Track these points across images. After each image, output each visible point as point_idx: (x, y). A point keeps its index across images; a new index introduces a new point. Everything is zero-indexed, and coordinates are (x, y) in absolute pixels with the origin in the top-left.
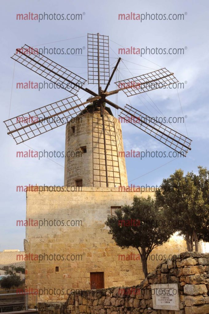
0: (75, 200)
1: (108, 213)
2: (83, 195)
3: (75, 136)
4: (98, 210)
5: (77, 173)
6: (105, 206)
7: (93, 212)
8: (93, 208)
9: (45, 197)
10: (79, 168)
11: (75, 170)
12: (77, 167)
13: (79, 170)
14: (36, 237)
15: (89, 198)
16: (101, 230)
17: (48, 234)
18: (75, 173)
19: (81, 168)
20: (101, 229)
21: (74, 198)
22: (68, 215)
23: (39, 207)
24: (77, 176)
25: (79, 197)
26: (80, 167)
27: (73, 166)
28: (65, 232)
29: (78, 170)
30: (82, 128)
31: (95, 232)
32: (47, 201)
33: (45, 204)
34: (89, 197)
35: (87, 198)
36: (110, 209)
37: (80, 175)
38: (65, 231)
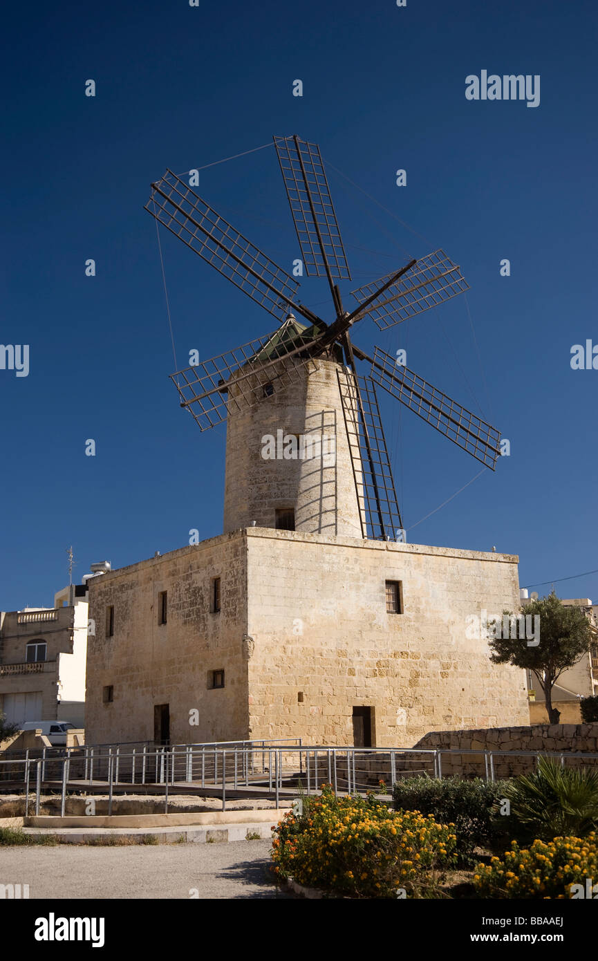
0: (329, 563)
1: (380, 592)
2: (341, 553)
3: (274, 405)
4: (365, 584)
5: (281, 493)
6: (375, 578)
7: (358, 588)
8: (358, 580)
9: (278, 551)
10: (286, 482)
11: (275, 484)
12: (279, 479)
13: (285, 487)
14: (265, 631)
15: (350, 560)
16: (370, 624)
17: (285, 628)
18: (276, 491)
19: (291, 482)
20: (369, 622)
21: (327, 557)
22: (317, 590)
23: (268, 572)
24: (280, 499)
25: (334, 557)
26: (289, 479)
27: (268, 474)
28: (313, 625)
29: (283, 484)
30: (292, 389)
31: (360, 629)
32: (282, 561)
33: (278, 567)
34: (350, 557)
35: (348, 559)
36: (384, 585)
37: (290, 497)
38: (312, 623)
